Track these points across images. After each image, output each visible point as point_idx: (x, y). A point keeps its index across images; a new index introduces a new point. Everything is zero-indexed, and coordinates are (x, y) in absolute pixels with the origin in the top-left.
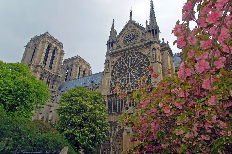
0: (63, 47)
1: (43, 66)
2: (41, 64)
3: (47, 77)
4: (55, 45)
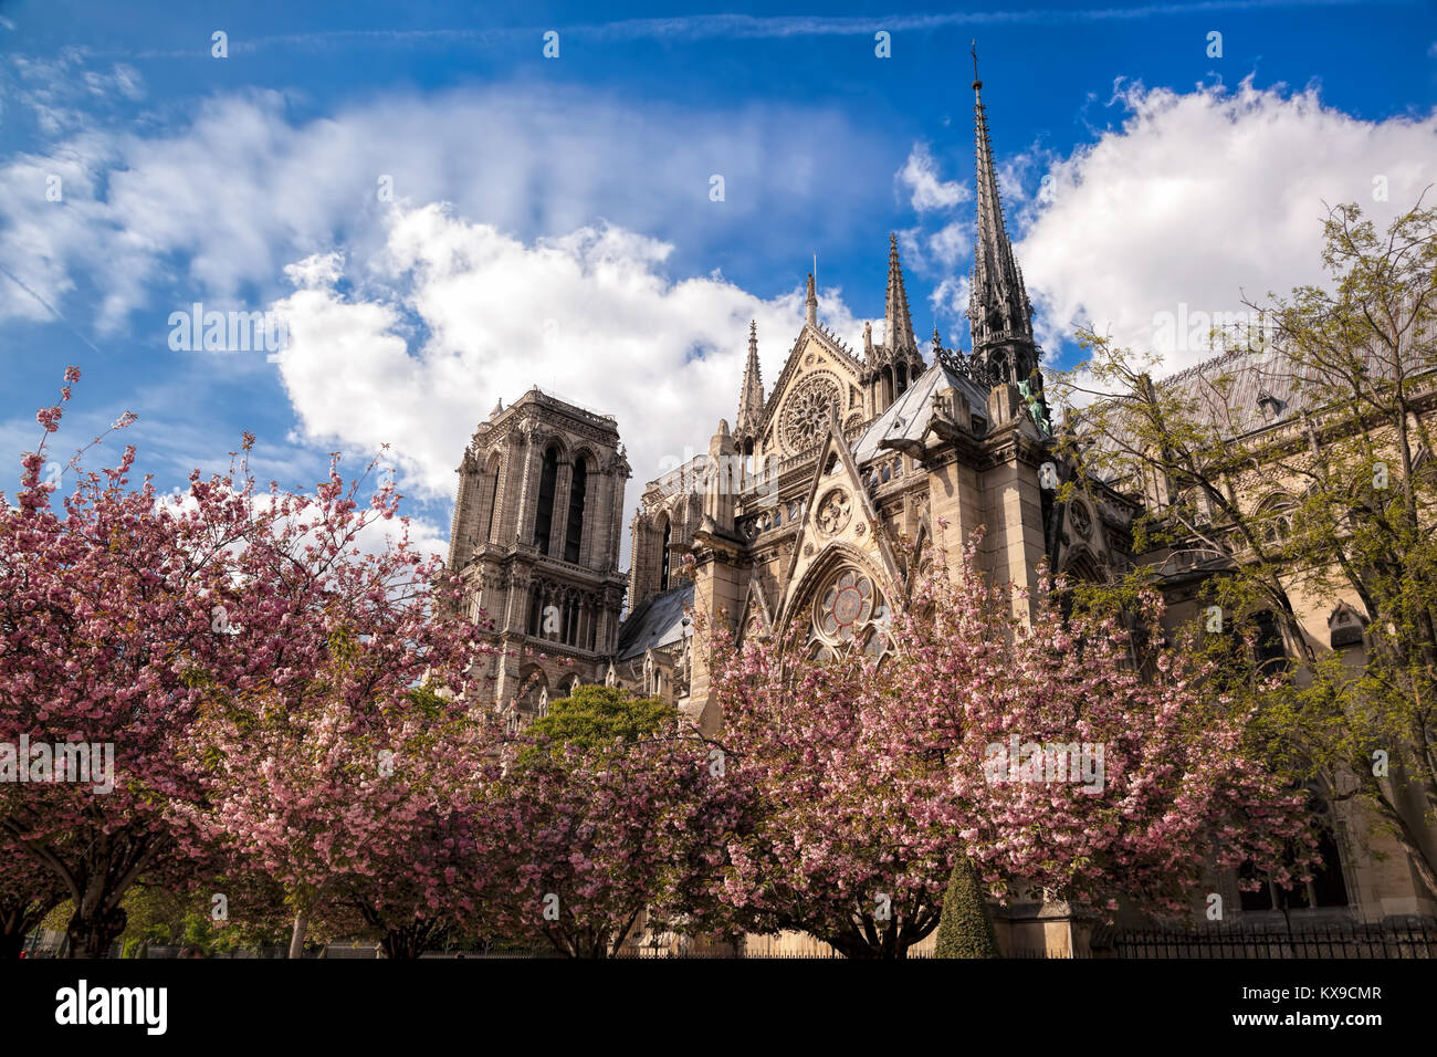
0: (618, 437)
1: (536, 554)
2: (522, 545)
3: (562, 599)
4: (578, 439)
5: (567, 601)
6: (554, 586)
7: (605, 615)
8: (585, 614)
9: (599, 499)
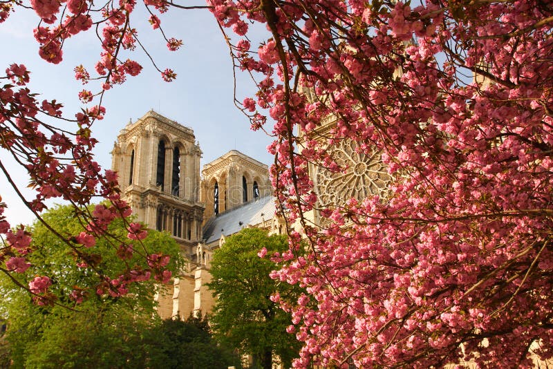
0: (194, 137)
1: (159, 191)
2: (152, 186)
3: (173, 214)
4: (175, 137)
5: (176, 215)
6: (169, 208)
7: (195, 222)
8: (185, 222)
9: (187, 167)
